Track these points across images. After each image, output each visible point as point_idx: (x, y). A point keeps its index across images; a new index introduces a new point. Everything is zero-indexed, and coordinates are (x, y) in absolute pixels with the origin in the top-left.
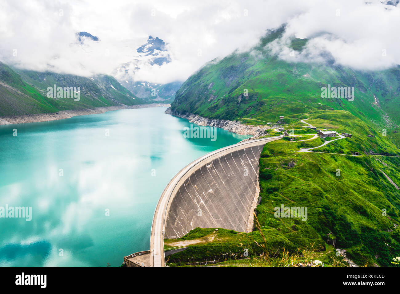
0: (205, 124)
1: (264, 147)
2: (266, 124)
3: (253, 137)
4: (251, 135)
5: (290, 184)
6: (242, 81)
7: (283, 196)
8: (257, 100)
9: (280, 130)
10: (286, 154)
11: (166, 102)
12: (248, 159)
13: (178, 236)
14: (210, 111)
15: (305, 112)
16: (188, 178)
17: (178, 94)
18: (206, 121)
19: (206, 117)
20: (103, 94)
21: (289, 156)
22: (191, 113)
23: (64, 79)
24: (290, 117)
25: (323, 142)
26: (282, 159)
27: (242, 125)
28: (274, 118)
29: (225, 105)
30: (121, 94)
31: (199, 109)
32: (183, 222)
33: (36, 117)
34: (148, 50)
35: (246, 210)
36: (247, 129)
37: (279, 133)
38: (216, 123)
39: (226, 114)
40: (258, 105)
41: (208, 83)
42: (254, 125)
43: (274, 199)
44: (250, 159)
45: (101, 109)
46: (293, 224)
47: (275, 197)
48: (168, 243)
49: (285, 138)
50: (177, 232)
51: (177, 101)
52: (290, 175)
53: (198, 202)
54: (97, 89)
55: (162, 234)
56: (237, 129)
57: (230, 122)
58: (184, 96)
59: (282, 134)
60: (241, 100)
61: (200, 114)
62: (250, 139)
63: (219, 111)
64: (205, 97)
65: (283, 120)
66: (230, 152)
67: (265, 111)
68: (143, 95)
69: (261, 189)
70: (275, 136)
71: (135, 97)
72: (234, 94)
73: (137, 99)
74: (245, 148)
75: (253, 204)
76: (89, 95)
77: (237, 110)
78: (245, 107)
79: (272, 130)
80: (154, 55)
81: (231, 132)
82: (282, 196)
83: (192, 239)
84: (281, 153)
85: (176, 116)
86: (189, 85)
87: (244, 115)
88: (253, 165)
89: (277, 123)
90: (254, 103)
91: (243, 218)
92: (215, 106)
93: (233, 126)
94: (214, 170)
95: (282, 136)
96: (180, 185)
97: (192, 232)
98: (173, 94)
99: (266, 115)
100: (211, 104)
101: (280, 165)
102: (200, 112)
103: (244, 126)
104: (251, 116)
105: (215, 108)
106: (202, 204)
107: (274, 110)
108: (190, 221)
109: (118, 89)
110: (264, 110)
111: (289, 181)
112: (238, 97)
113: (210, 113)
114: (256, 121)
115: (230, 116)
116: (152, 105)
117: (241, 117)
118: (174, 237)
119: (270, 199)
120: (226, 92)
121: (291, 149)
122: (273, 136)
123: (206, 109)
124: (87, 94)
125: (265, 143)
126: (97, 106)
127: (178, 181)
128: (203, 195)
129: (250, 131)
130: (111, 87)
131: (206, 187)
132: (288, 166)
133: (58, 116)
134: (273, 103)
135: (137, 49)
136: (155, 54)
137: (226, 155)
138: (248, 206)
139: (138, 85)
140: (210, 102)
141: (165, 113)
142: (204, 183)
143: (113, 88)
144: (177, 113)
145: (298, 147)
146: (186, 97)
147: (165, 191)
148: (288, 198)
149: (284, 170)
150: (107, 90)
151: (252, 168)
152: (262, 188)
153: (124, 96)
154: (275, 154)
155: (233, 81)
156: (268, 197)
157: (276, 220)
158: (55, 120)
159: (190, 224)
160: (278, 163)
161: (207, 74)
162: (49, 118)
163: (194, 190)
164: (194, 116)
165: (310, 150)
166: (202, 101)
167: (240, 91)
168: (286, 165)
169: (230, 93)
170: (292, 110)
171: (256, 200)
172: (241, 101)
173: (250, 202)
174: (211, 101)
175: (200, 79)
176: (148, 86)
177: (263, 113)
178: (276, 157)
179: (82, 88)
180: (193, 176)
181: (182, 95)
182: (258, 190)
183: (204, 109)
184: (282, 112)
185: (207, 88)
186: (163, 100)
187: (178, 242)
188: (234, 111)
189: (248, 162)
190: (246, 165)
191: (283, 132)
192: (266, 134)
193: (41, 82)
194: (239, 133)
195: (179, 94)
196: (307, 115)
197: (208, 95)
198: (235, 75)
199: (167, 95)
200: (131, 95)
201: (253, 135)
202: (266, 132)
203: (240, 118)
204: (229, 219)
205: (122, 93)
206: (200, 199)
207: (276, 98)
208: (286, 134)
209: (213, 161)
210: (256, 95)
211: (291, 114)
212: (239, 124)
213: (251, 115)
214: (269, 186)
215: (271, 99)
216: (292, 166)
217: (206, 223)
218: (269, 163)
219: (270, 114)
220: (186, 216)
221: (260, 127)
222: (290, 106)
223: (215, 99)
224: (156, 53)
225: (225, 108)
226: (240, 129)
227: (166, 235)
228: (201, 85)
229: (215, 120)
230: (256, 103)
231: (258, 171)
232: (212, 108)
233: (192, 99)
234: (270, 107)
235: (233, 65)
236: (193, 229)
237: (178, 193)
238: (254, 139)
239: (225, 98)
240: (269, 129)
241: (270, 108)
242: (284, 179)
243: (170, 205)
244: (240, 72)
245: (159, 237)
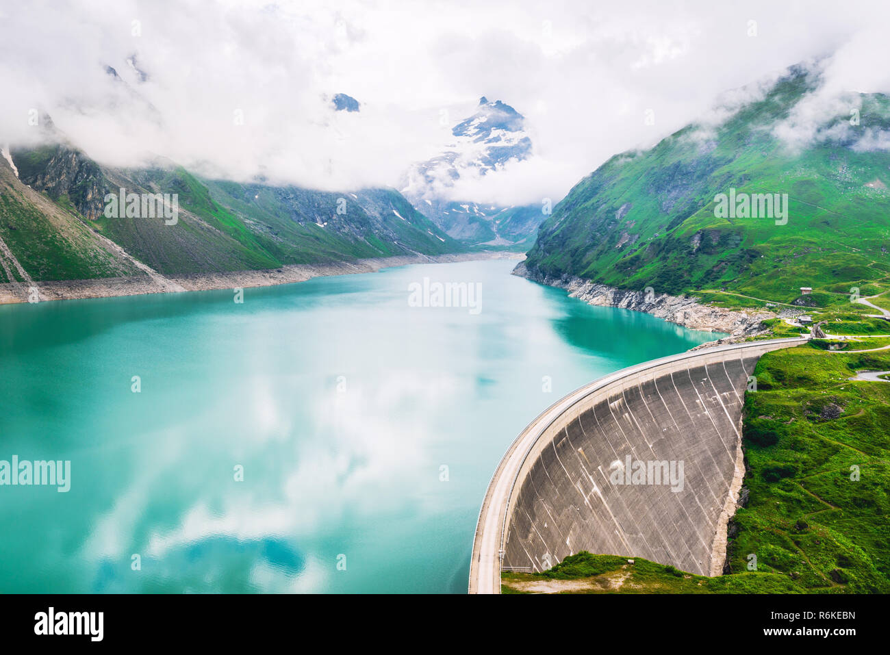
0: (607, 301)
1: (756, 365)
2: (763, 305)
3: (728, 338)
4: (723, 332)
5: (827, 460)
6: (703, 199)
7: (807, 492)
8: (741, 246)
9: (801, 322)
10: (816, 384)
11: (516, 249)
12: (716, 391)
13: (534, 566)
14: (621, 272)
15: (872, 279)
16: (564, 429)
17: (544, 230)
18: (610, 294)
19: (610, 286)
20: (376, 229)
21: (824, 388)
22: (574, 274)
23: (296, 198)
24: (828, 289)
26: (805, 396)
27: (700, 307)
28: (786, 291)
29: (658, 258)
30: (414, 230)
31: (593, 266)
32: (548, 534)
33: (236, 278)
34: (477, 130)
35: (707, 518)
36: (713, 316)
37: (799, 330)
38: (633, 300)
39: (659, 279)
40: (743, 259)
41: (615, 205)
42: (732, 308)
43: (781, 496)
44: (720, 392)
45: (369, 263)
46: (834, 567)
47: (786, 491)
48: (511, 582)
49: (813, 344)
50: (533, 558)
51: (542, 246)
52: (826, 439)
53: (587, 489)
54: (363, 219)
55: (497, 560)
56: (687, 316)
57: (670, 300)
58: (557, 236)
59: (806, 332)
60: (698, 245)
61: (597, 278)
62: (720, 342)
63: (643, 271)
64: (608, 238)
65: (807, 296)
66: (667, 373)
67: (760, 274)
68: (463, 231)
69: (747, 469)
70: (789, 336)
71: (445, 236)
72: (680, 232)
73: (450, 240)
74: (708, 363)
75: (726, 505)
76: (346, 231)
77: (686, 271)
78: (708, 262)
79: (779, 321)
80: (490, 141)
81: (672, 322)
82: (803, 490)
83: (568, 579)
84: (803, 380)
85: (537, 282)
86: (570, 210)
87: (707, 282)
88: (727, 407)
89: (792, 303)
90: (733, 254)
91: (698, 539)
92: (632, 259)
93: (676, 308)
94: (627, 414)
95: (807, 337)
96: (542, 445)
97: (568, 561)
98: (532, 229)
99: (764, 283)
100: (623, 253)
101: (801, 411)
102: (597, 273)
103: (706, 310)
104: (725, 286)
105: (633, 264)
106: (595, 494)
107: (785, 272)
108: (566, 534)
109: (408, 219)
110: (758, 270)
111: (825, 452)
112: (691, 238)
113: (620, 276)
114: (738, 298)
115: (670, 284)
116: (484, 254)
117: (698, 287)
118: (527, 569)
119: (771, 495)
120: (661, 227)
121: (831, 372)
122: (782, 335)
123: (611, 266)
124: (342, 230)
125: (760, 353)
126: (362, 257)
127: (537, 437)
128: (599, 473)
129: (721, 323)
130: (395, 215)
131: (606, 455)
132: (823, 414)
133: (280, 276)
134: (781, 253)
135: (453, 129)
136: (494, 138)
137: (657, 380)
138: (712, 509)
139: (454, 210)
140: (621, 250)
141: (513, 274)
142: (602, 445)
143: (397, 217)
144: (541, 275)
145: (851, 367)
146: (563, 238)
147: (508, 457)
148: (820, 497)
149: (811, 425)
150: (385, 220)
151: (725, 414)
152: (752, 467)
153: (422, 234)
154: (787, 383)
155: (679, 200)
156: (766, 491)
157: (787, 551)
158: (274, 286)
159: (564, 542)
160: (794, 407)
161: (615, 184)
162: (263, 281)
163: (577, 459)
164: (581, 281)
165: (882, 377)
166: (600, 248)
167: (697, 223)
168: (818, 412)
169: (672, 228)
170: (834, 272)
171: (733, 496)
172: (699, 247)
173: (718, 501)
174: (624, 246)
175: (598, 196)
176: (476, 211)
177: (755, 278)
178: (791, 391)
179: (332, 216)
180: (574, 425)
181: (552, 232)
182: (740, 471)
183: (605, 265)
184: (807, 276)
185: (614, 216)
186: (508, 245)
187: (535, 583)
188: (680, 272)
189: (715, 399)
190: (710, 405)
191: (810, 328)
192: (762, 330)
193: (249, 202)
194: (692, 327)
195: (547, 230)
196: (875, 284)
197: (615, 232)
198: (684, 184)
199: (517, 233)
200: (436, 231)
201: (729, 332)
202: (764, 325)
203: (695, 288)
204: (663, 537)
205: (417, 228)
206: (591, 482)
207: (792, 241)
208: (817, 333)
209: (626, 392)
210: (738, 234)
211: (832, 281)
212: (693, 305)
213: (724, 283)
214: (770, 463)
215: (776, 243)
216: (833, 415)
217: (603, 542)
218: (770, 405)
219: (775, 281)
220: (555, 520)
221: (748, 314)
222: (830, 262)
223: (633, 243)
224: (496, 136)
225: (657, 264)
226: (694, 316)
227: (506, 563)
228: (599, 210)
229: (632, 293)
230: (737, 252)
231: (741, 422)
232: (625, 263)
233: (577, 241)
234: (775, 264)
235: (680, 162)
236: (572, 554)
237: (538, 464)
238: (731, 343)
239: (657, 240)
240: (772, 318)
241: (775, 267)
242: (812, 447)
243: (517, 492)
244: (698, 177)
245: (491, 564)
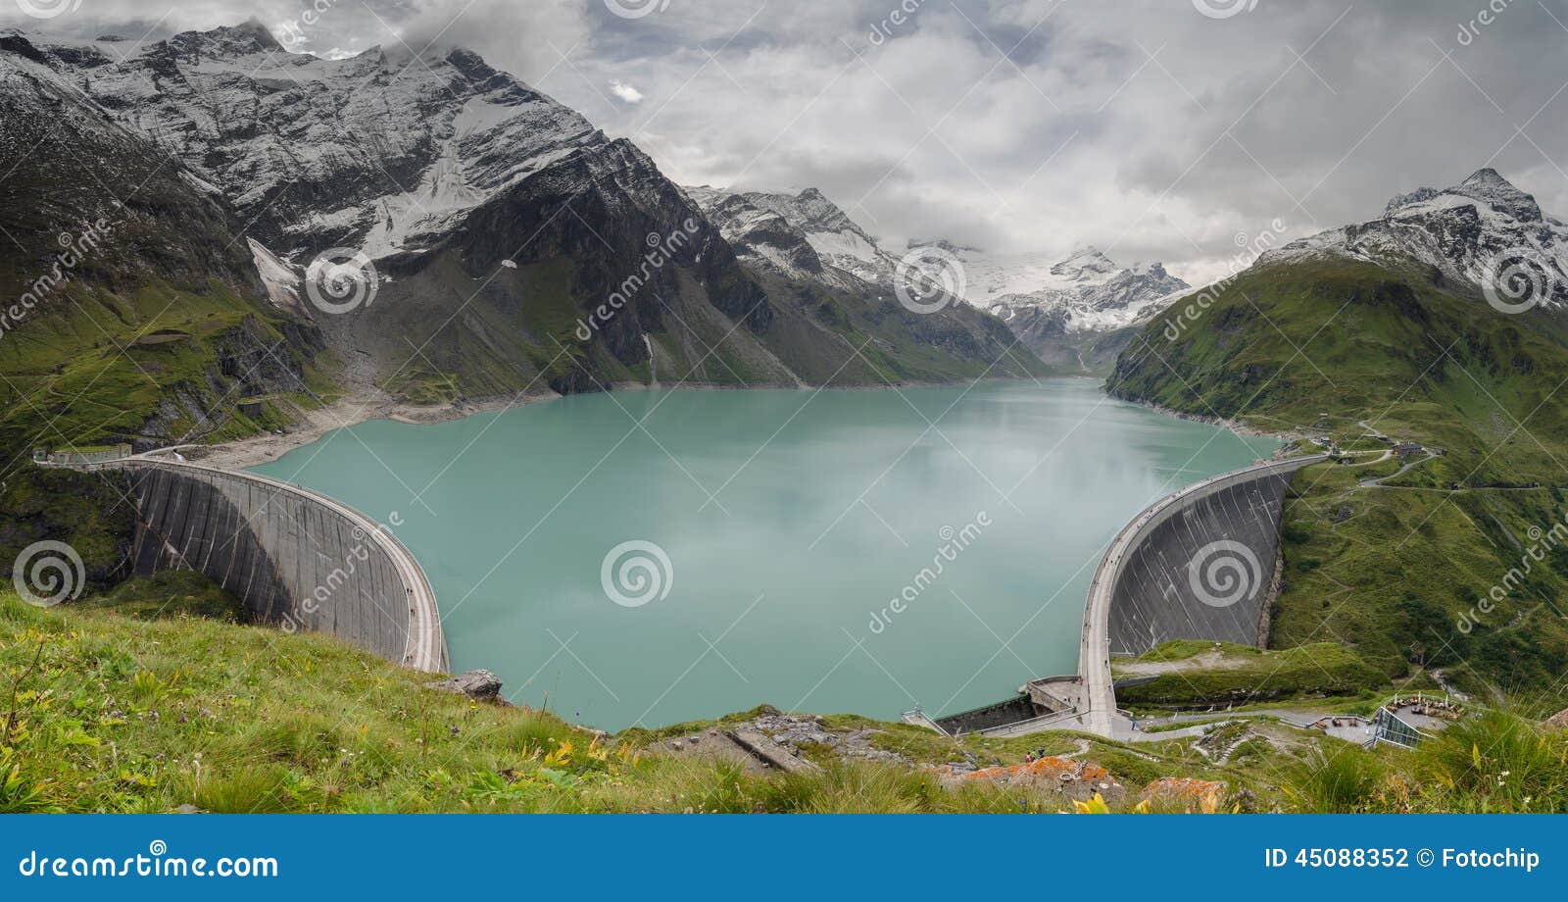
1: (1291, 477)
2: (1293, 428)
5: (1343, 551)
7: (1329, 578)
8: (1278, 379)
9: (1322, 441)
10: (1334, 491)
12: (1263, 500)
14: (1186, 398)
15: (1368, 406)
17: (1123, 359)
19: (1176, 410)
21: (1340, 494)
22: (1146, 399)
24: (1337, 415)
25: (1401, 465)
26: (1326, 502)
27: (1247, 429)
28: (1310, 416)
31: (1162, 392)
36: (1258, 437)
37: (1321, 448)
39: (1216, 405)
40: (1280, 389)
42: (1271, 430)
44: (1266, 501)
47: (1315, 578)
49: (1332, 458)
51: (1119, 374)
52: (1342, 535)
53: (1165, 587)
59: (1326, 449)
61: (1165, 402)
63: (1204, 397)
65: (1326, 420)
67: (1292, 402)
69: (1285, 564)
70: (1314, 453)
73: (1043, 364)
74: (1258, 478)
77: (1238, 398)
78: (1253, 391)
79: (1306, 441)
82: (1327, 576)
84: (1325, 489)
87: (1252, 409)
88: (1270, 514)
89: (1316, 426)
94: (1198, 522)
95: (1328, 454)
99: (1294, 409)
101: (1325, 514)
102: (1166, 398)
103: (1252, 432)
104: (1265, 412)
106: (1172, 590)
107: (1309, 400)
110: (1290, 398)
111: (1341, 545)
112: (1240, 371)
113: (1184, 402)
114: (1275, 422)
115: (1224, 409)
119: (1304, 583)
121: (1344, 482)
122: (1308, 453)
123: (1176, 394)
125: (1292, 468)
128: (1175, 572)
132: (1340, 516)
144: (1120, 395)
145: (1358, 477)
148: (1338, 580)
149: (1332, 525)
151: (1269, 519)
152: (1289, 561)
154: (1314, 492)
155: (1232, 338)
156: (1299, 580)
159: (1148, 631)
160: (1320, 511)
163: (1158, 562)
164: (1154, 404)
165: (1377, 484)
167: (1246, 358)
168: (1336, 514)
169: (1227, 362)
170: (1342, 399)
177: (1288, 406)
178: (1317, 498)
180: (1157, 532)
181: (1129, 362)
183: (1172, 393)
184: (1325, 404)
185: (1181, 349)
186: (1090, 371)
188: (1232, 399)
189: (1262, 507)
190: (1257, 511)
191: (1329, 447)
192: (1295, 449)
195: (1125, 360)
196: (1369, 410)
197: (1182, 363)
198: (1236, 324)
199: (1099, 361)
202: (1296, 444)
203: (1243, 414)
206: (1168, 580)
207: (1314, 374)
208: (1334, 450)
209: (1196, 503)
211: (1340, 408)
212: (1241, 428)
213: (1266, 409)
214: (1303, 557)
215: (1301, 376)
216: (1346, 515)
218: (1303, 511)
219: (1303, 406)
220: (1142, 612)
221: (1283, 436)
222: (1341, 392)
225: (1214, 392)
229: (1194, 417)
231: (1281, 525)
234: (1303, 394)
239: (1215, 371)
240: (1301, 439)
241: (1303, 396)
